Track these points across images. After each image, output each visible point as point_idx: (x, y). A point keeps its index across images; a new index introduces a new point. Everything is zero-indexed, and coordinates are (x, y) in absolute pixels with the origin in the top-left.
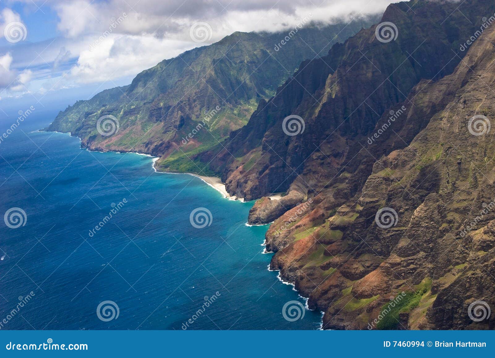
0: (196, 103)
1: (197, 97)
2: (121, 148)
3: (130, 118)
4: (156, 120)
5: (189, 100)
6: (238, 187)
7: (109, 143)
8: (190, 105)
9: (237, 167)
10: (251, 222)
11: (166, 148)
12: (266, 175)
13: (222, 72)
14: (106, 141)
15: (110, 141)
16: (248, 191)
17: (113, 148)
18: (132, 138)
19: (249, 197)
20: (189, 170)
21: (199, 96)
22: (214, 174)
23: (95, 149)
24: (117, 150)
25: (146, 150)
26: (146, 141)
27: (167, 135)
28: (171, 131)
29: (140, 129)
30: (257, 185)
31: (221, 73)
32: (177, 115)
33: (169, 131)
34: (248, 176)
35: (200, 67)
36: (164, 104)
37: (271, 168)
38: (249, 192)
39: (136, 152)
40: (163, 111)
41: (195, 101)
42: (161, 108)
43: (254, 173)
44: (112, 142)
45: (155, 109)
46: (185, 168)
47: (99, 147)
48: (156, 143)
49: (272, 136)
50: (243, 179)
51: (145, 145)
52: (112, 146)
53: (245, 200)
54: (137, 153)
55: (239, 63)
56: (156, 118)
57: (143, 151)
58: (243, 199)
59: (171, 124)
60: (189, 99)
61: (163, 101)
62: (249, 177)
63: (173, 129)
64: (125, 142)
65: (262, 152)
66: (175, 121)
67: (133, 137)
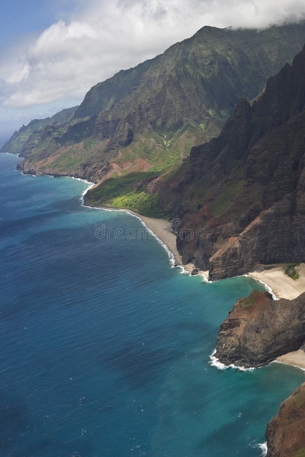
0: (149, 112)
1: (152, 105)
2: (57, 171)
3: (75, 135)
4: (103, 136)
5: (140, 109)
6: (198, 247)
7: (44, 165)
8: (141, 114)
9: (199, 207)
10: (225, 356)
11: (104, 172)
12: (255, 228)
13: (186, 75)
14: (40, 162)
15: (46, 162)
16: (218, 259)
17: (47, 171)
18: (70, 158)
19: (219, 271)
20: (127, 205)
21: (154, 103)
22: (162, 214)
23: (28, 171)
24: (51, 173)
25: (83, 173)
26: (84, 161)
27: (110, 154)
28: (115, 149)
29: (82, 147)
30: (236, 249)
31: (184, 75)
32: (124, 128)
33: (112, 149)
34: (219, 227)
35: (159, 71)
36: (113, 117)
37: (267, 215)
38: (220, 262)
39: (72, 176)
40: (111, 125)
41: (148, 110)
42: (109, 122)
43: (230, 221)
44: (47, 163)
45: (101, 123)
46: (122, 201)
47: (33, 170)
48: (95, 164)
49: (266, 152)
50: (210, 232)
51: (82, 167)
52: (47, 168)
53: (211, 277)
54: (73, 178)
55: (208, 64)
56: (103, 133)
57: (80, 175)
58: (207, 273)
59: (115, 140)
60: (140, 107)
61: (112, 113)
62: (220, 230)
63: (117, 147)
64: (62, 163)
65: (246, 183)
66: (121, 136)
67: (72, 157)
